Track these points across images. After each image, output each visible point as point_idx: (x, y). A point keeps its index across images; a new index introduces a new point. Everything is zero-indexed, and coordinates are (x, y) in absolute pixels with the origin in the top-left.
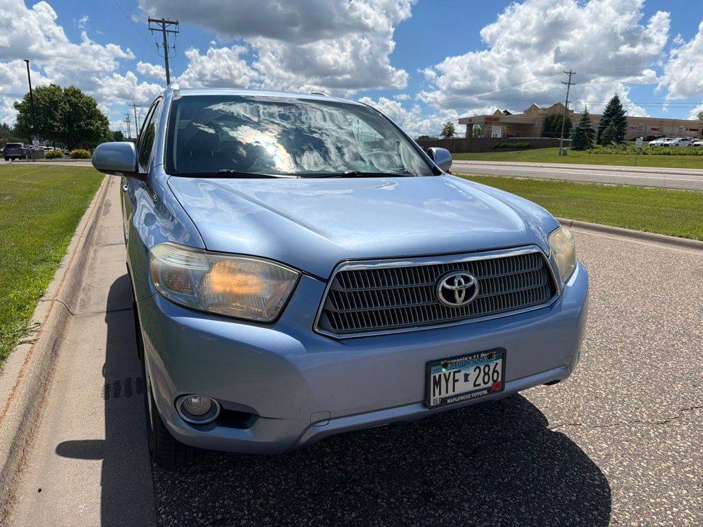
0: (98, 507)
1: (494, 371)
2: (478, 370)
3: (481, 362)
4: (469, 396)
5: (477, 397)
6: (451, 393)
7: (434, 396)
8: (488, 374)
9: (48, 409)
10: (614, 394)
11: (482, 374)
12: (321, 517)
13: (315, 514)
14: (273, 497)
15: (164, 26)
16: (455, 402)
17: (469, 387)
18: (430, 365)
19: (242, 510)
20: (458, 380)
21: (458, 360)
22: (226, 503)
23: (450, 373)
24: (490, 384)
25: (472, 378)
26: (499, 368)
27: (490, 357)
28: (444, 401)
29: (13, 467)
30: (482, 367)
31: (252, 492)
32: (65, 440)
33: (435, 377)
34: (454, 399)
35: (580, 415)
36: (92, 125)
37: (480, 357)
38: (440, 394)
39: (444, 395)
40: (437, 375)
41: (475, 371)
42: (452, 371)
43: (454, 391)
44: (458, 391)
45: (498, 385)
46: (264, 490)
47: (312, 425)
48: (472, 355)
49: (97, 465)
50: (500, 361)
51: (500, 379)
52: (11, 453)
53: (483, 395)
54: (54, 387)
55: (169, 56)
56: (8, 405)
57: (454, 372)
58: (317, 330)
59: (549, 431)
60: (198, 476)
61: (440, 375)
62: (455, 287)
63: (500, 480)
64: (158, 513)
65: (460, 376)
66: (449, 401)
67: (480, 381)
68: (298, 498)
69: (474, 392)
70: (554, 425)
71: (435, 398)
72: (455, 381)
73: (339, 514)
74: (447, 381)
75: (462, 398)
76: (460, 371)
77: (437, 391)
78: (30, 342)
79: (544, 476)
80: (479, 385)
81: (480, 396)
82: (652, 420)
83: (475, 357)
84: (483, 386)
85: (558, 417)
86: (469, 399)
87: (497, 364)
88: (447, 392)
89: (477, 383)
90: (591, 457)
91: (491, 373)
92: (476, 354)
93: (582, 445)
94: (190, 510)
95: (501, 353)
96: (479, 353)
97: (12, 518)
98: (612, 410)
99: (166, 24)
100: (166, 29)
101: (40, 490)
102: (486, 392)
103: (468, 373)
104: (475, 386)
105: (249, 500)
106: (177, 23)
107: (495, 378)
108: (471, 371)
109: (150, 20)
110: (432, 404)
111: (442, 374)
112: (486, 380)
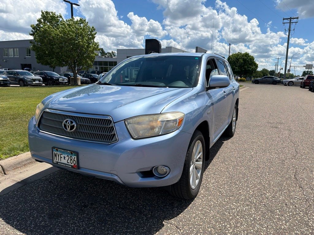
1: (74, 160)
2: (68, 157)
3: (69, 154)
4: (65, 165)
5: (67, 167)
6: (59, 161)
11: (70, 159)
15: (290, 21)
17: (65, 162)
18: (53, 148)
20: (62, 158)
21: (61, 150)
24: (73, 165)
25: (67, 158)
26: (75, 159)
27: (72, 153)
28: (57, 163)
30: (70, 157)
36: (250, 68)
38: (56, 160)
40: (55, 152)
42: (60, 153)
44: (61, 162)
45: (76, 166)
55: (290, 34)
59: (162, 222)
62: (67, 124)
65: (62, 156)
66: (59, 163)
67: (69, 161)
69: (67, 164)
70: (170, 222)
72: (61, 157)
74: (59, 156)
75: (63, 165)
77: (56, 158)
80: (69, 163)
81: (69, 167)
84: (70, 164)
87: (75, 157)
91: (73, 160)
92: (66, 150)
95: (76, 154)
99: (292, 20)
100: (292, 22)
102: (71, 167)
106: (297, 18)
107: (75, 163)
108: (66, 156)
109: (284, 19)
110: (54, 162)
111: (57, 153)
112: (71, 162)
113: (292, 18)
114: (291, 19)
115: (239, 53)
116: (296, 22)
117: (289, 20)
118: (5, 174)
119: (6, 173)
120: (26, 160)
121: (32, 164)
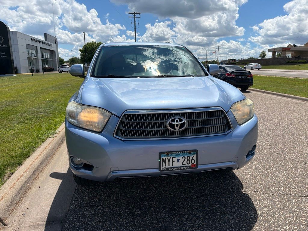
0: (55, 195)
1: (192, 159)
2: (184, 158)
3: (186, 155)
4: (180, 168)
5: (183, 169)
6: (171, 166)
7: (163, 166)
8: (189, 160)
9: (53, 161)
10: (284, 181)
11: (186, 160)
12: (127, 211)
13: (125, 209)
14: (113, 201)
15: (135, 16)
16: (173, 170)
17: (180, 164)
18: (161, 153)
19: (100, 204)
20: (174, 161)
21: (174, 153)
22: (96, 200)
23: (170, 158)
24: (191, 164)
25: (181, 160)
26: (195, 158)
27: (190, 153)
28: (167, 169)
29: (33, 178)
30: (186, 157)
31: (107, 198)
32: (54, 172)
33: (163, 159)
34: (172, 169)
35: (261, 188)
37: (184, 152)
38: (166, 166)
39: (167, 166)
40: (164, 158)
41: (182, 158)
42: (171, 157)
43: (172, 165)
44: (173, 166)
45: (195, 165)
46: (111, 198)
47: (112, 172)
48: (180, 151)
49: (60, 181)
50: (195, 155)
51: (195, 163)
52: (33, 173)
53: (186, 169)
54: (58, 153)
55: (136, 28)
56: (38, 158)
57: (172, 158)
58: (115, 136)
59: (242, 193)
60: (91, 190)
61: (165, 158)
62: (175, 123)
63: (207, 209)
64: (72, 200)
65: (175, 160)
66: (170, 169)
67: (185, 163)
68: (122, 203)
69: (182, 167)
70: (246, 190)
71: (163, 167)
72: (173, 161)
73: (134, 211)
74: (169, 161)
75: (176, 169)
76: (175, 158)
77: (164, 164)
78: (54, 137)
79: (228, 211)
80: (185, 164)
81: (185, 169)
82: (298, 195)
83: (182, 152)
84: (186, 165)
85: (249, 187)
86: (179, 170)
87: (194, 156)
88: (169, 166)
89: (184, 163)
90: (256, 206)
91: (191, 160)
92: (182, 151)
93: (254, 200)
94: (83, 201)
95: (196, 152)
96: (184, 151)
97: (27, 194)
98: (279, 188)
99: (136, 15)
100: (136, 16)
101: (40, 187)
102: (188, 168)
103: (179, 158)
104: (183, 164)
105: (105, 200)
106: (140, 14)
107: (193, 162)
108: (180, 158)
109: (129, 13)
110: (162, 169)
111: (167, 158)
112: (188, 163)
113: (136, 14)
114: (134, 13)
115: (94, 42)
116: (139, 17)
117: (134, 14)
118: (5, 225)
119: (6, 223)
120: (15, 196)
121: (24, 199)
